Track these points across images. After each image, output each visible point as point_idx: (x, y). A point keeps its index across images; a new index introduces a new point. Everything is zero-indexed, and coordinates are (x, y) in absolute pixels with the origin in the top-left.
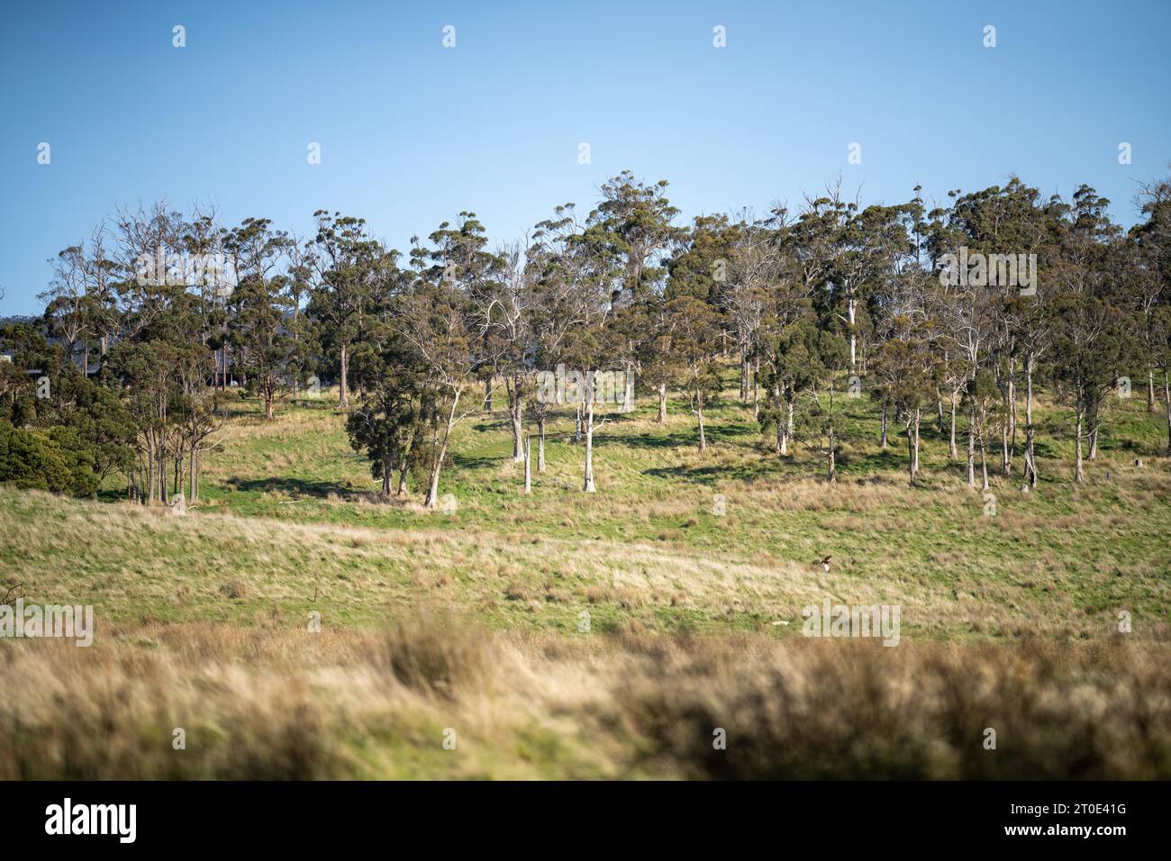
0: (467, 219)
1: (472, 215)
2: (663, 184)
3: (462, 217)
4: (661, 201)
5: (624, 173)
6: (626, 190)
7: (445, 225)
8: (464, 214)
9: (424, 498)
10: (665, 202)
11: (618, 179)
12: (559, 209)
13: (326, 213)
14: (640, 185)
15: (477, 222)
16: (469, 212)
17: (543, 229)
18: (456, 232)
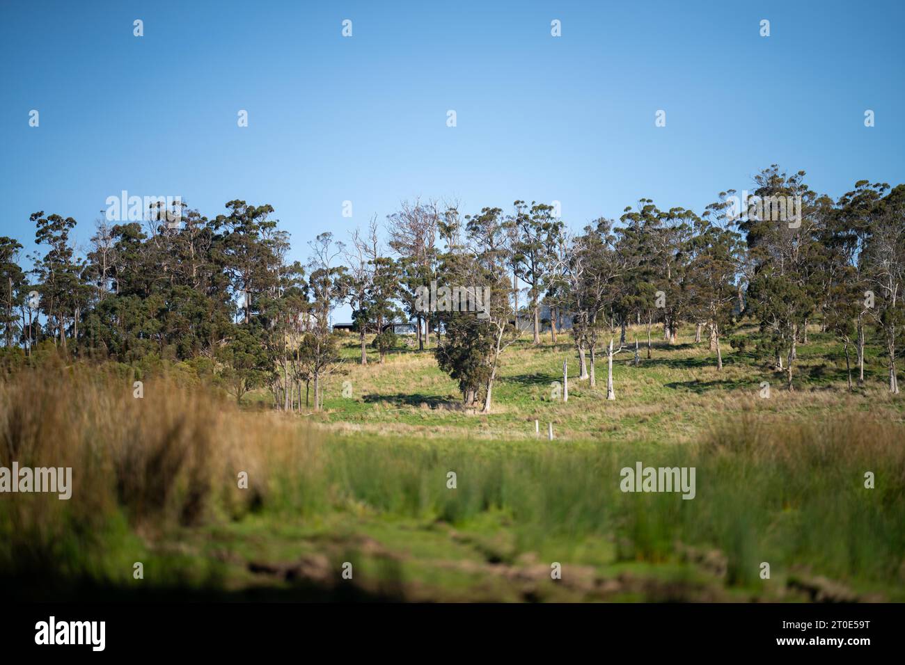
0: (646, 204)
1: (649, 201)
2: (802, 173)
3: (641, 203)
4: (802, 187)
5: (773, 166)
6: (774, 179)
7: (628, 209)
8: (643, 200)
9: (482, 405)
10: (806, 187)
11: (767, 171)
12: (722, 194)
13: (523, 202)
14: (784, 175)
15: (654, 206)
16: (647, 199)
17: (711, 210)
18: (637, 214)
